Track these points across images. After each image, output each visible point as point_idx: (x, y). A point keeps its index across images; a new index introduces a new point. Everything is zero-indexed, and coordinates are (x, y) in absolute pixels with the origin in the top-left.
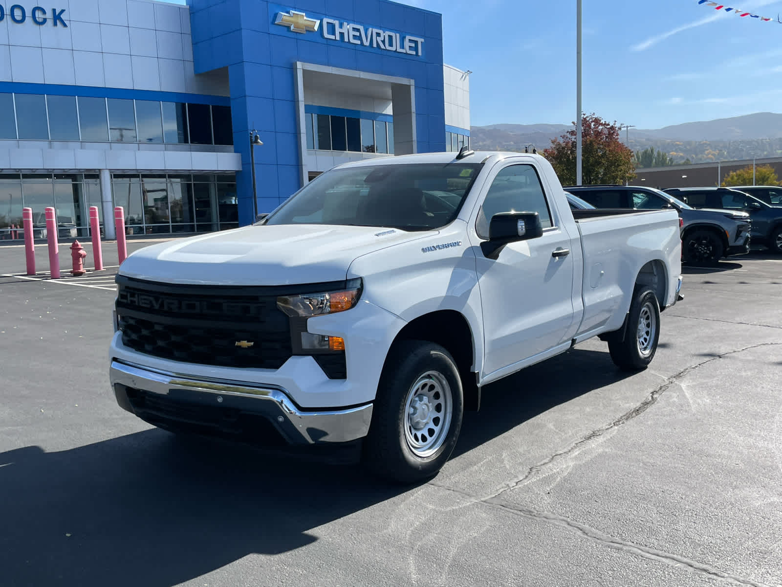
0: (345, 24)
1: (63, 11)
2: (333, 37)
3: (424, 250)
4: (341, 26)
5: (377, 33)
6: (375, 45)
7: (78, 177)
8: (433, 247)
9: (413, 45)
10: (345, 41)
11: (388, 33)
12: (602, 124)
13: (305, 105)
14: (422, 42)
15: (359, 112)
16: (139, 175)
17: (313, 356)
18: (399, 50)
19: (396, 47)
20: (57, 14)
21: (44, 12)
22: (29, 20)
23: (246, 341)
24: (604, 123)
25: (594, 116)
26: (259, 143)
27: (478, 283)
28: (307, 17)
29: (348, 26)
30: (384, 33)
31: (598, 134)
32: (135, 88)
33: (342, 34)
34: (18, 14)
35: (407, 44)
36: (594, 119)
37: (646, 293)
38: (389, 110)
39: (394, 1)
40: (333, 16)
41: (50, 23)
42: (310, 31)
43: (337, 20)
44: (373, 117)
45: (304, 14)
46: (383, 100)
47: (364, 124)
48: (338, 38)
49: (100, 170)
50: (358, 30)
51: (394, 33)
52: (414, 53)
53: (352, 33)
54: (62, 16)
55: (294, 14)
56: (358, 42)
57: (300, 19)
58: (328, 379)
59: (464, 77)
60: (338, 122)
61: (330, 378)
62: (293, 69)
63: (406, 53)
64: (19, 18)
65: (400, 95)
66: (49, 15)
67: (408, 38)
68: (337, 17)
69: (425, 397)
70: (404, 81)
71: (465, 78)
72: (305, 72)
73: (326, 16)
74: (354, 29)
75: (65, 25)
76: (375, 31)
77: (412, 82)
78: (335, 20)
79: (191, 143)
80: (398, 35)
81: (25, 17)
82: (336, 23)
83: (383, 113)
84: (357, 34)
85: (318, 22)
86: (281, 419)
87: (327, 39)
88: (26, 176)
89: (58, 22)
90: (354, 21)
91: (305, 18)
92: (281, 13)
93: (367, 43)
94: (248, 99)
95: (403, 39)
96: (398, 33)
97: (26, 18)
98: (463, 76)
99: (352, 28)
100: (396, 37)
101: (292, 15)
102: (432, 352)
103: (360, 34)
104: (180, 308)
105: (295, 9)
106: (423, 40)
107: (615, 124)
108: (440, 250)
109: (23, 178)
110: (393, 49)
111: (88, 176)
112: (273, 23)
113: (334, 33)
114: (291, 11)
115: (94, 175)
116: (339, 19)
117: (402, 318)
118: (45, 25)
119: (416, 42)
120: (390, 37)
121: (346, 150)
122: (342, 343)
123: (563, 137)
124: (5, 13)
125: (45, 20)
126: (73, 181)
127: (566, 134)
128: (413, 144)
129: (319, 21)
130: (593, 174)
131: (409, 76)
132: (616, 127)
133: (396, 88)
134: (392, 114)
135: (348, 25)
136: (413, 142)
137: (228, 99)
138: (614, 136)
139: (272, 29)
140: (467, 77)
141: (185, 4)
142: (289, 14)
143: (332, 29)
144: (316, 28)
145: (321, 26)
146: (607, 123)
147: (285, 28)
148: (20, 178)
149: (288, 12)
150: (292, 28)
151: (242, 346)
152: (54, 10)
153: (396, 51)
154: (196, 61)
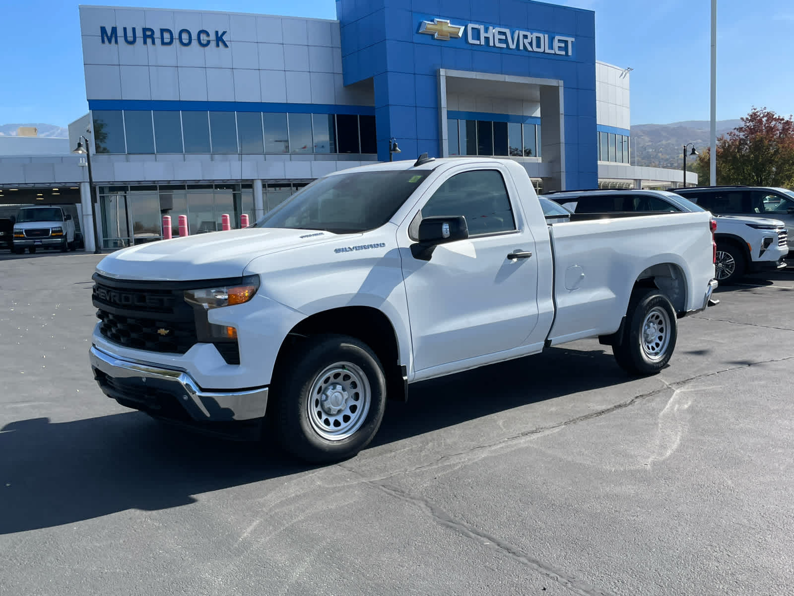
0: (491, 28)
1: (224, 33)
2: (478, 42)
3: (337, 251)
4: (486, 30)
5: (524, 35)
6: (521, 47)
7: (236, 187)
8: (349, 248)
9: (563, 45)
10: (490, 45)
11: (535, 35)
12: (775, 119)
13: (447, 111)
14: (572, 42)
15: (508, 116)
16: (290, 184)
17: (213, 343)
18: (547, 51)
19: (545, 48)
20: (219, 35)
21: (208, 35)
22: (195, 43)
23: (164, 330)
24: (777, 118)
25: (766, 111)
26: (398, 150)
27: (403, 282)
28: (451, 24)
29: (494, 31)
30: (531, 34)
31: (770, 130)
32: (288, 102)
33: (487, 39)
34: (185, 37)
35: (556, 44)
36: (766, 114)
37: (654, 296)
38: (538, 113)
39: (540, 1)
40: (477, 21)
41: (213, 44)
42: (454, 37)
43: (482, 25)
44: (522, 120)
45: (449, 21)
46: (532, 102)
47: (512, 128)
48: (483, 42)
49: (253, 180)
50: (504, 34)
51: (542, 33)
52: (563, 53)
53: (497, 37)
54: (223, 38)
55: (438, 21)
56: (504, 46)
57: (446, 26)
58: (227, 364)
59: (623, 75)
60: (484, 126)
61: (228, 363)
62: (436, 76)
63: (555, 54)
64: (185, 41)
65: (548, 97)
66: (212, 37)
67: (557, 38)
68: (481, 22)
69: (338, 386)
70: (553, 82)
71: (625, 75)
72: (448, 78)
73: (471, 21)
74: (500, 33)
75: (226, 46)
76: (522, 33)
77: (561, 83)
78: (479, 25)
79: (339, 152)
80: (546, 36)
81: (191, 40)
82: (482, 28)
83: (533, 116)
84: (504, 37)
85: (462, 28)
86: (186, 398)
87: (472, 44)
88: (191, 187)
89: (220, 43)
90: (500, 25)
91: (449, 25)
92: (426, 22)
93: (513, 46)
94: (391, 108)
95: (551, 40)
96: (547, 34)
97: (193, 41)
98: (623, 73)
99: (497, 32)
100: (545, 38)
101: (436, 23)
102: (343, 345)
103: (506, 37)
104: (120, 300)
105: (439, 16)
106: (573, 39)
107: (791, 119)
108: (357, 251)
109: (188, 189)
110: (541, 50)
111: (244, 186)
112: (417, 32)
113: (479, 39)
114: (435, 19)
115: (248, 185)
116: (484, 23)
117: (299, 312)
118: (209, 46)
119: (566, 42)
120: (538, 39)
121: (492, 155)
122: (235, 333)
123: (730, 134)
124: (174, 37)
125: (209, 42)
126: (233, 191)
127: (733, 131)
128: (561, 146)
129: (464, 27)
130: (764, 174)
131: (557, 77)
132: (792, 122)
133: (544, 89)
134: (540, 116)
135: (493, 29)
136: (561, 144)
137: (373, 108)
138: (790, 132)
139: (417, 38)
140: (628, 75)
141: (336, 19)
142: (433, 22)
143: (477, 34)
144: (460, 34)
145: (466, 31)
146: (781, 118)
147: (429, 36)
148: (185, 189)
149: (432, 21)
150: (436, 36)
151: (162, 334)
152: (217, 33)
153: (544, 52)
154: (345, 74)
